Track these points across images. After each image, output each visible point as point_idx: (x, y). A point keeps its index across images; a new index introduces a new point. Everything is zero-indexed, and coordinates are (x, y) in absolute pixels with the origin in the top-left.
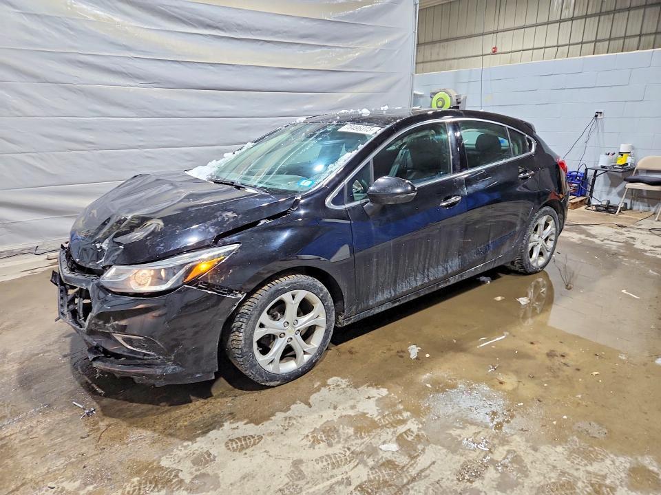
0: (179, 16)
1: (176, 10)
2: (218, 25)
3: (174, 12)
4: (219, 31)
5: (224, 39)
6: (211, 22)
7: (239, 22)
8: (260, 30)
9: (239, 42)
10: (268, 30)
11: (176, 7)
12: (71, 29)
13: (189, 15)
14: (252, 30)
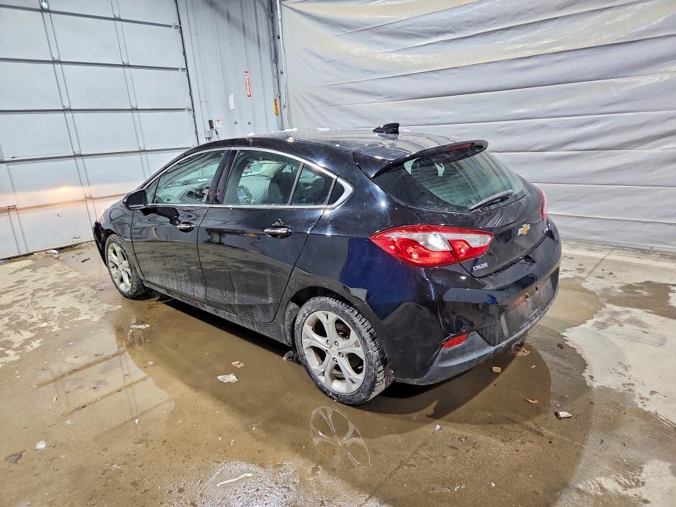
0: (412, 33)
1: (409, 28)
2: (447, 29)
3: (408, 30)
4: (448, 34)
5: (454, 42)
6: (438, 29)
7: (468, 18)
8: (494, 19)
9: (470, 39)
10: (505, 15)
11: (409, 26)
12: (345, 66)
13: (420, 29)
14: (486, 22)
